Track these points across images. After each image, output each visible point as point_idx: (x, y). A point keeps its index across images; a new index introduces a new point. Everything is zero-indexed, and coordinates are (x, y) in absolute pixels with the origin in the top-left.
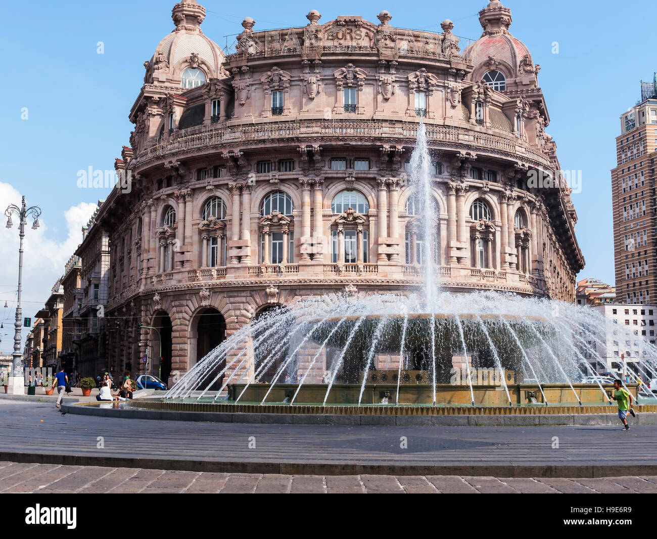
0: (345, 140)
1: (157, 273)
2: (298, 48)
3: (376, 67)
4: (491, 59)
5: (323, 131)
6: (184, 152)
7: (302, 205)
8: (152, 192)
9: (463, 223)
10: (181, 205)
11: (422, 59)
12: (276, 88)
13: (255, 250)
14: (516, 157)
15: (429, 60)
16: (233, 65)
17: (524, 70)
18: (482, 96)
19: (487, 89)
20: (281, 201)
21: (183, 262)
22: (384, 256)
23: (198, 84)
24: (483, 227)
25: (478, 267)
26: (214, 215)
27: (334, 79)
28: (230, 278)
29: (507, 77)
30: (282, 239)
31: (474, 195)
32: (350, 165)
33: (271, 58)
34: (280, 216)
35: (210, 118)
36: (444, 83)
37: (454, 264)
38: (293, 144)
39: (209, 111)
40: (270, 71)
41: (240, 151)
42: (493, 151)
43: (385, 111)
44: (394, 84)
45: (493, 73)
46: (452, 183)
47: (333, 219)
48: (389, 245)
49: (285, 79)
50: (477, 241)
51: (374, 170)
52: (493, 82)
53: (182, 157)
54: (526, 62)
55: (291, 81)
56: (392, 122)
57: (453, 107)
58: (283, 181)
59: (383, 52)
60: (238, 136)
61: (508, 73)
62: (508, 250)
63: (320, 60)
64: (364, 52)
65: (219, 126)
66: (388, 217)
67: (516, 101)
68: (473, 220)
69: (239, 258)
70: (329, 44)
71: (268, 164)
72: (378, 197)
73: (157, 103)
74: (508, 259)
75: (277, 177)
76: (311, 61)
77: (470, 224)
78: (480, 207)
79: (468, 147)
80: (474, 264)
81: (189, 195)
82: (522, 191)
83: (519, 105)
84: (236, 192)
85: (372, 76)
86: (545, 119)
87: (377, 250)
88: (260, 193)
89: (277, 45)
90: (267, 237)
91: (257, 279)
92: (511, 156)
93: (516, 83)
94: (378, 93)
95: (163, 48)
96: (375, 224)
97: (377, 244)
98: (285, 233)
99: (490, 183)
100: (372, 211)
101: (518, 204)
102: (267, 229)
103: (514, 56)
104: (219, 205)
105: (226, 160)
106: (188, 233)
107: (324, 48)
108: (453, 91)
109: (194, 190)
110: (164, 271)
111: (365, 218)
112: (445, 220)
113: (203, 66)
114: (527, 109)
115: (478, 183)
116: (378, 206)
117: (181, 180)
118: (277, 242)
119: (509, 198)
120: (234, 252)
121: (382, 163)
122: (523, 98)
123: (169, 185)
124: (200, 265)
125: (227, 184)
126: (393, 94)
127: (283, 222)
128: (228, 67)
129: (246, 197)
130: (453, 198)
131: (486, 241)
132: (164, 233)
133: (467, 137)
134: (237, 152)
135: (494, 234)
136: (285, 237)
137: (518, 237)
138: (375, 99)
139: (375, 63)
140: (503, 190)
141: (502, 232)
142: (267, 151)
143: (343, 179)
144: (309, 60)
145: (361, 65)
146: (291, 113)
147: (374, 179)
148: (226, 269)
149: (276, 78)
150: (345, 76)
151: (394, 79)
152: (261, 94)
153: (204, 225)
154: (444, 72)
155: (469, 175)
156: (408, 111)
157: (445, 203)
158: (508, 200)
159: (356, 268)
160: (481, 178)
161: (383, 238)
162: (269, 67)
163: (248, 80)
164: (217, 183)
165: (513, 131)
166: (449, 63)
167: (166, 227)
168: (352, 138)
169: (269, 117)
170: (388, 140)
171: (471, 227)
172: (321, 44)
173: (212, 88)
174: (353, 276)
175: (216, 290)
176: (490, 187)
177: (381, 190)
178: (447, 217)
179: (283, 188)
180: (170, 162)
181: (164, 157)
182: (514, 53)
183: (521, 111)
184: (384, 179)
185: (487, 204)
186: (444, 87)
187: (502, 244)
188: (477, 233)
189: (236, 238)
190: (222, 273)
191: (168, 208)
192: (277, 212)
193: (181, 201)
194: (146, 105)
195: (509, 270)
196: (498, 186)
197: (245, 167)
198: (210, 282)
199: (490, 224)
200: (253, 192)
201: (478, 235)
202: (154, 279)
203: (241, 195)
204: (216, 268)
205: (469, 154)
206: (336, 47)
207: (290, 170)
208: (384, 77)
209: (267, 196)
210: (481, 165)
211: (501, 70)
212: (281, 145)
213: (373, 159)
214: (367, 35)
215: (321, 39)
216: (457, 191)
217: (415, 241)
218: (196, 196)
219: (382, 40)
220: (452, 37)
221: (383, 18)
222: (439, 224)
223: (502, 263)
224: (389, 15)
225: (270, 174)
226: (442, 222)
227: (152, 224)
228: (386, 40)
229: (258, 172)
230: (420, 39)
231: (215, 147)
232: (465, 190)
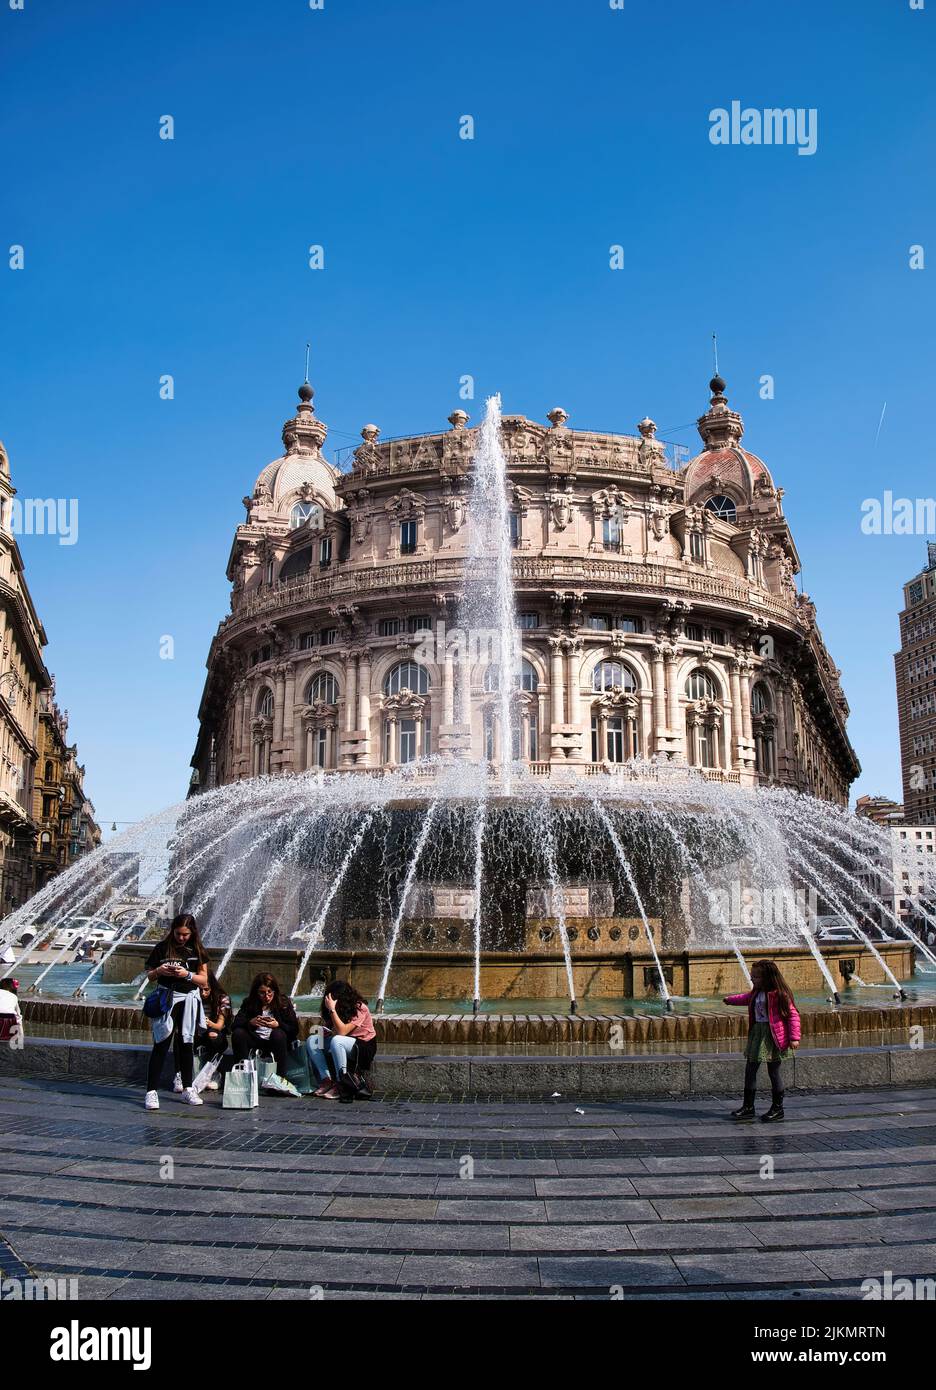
2: (435, 460)
3: (546, 484)
4: (714, 480)
6: (280, 611)
7: (442, 681)
8: (246, 669)
9: (675, 703)
10: (280, 685)
11: (610, 471)
12: (407, 517)
13: (376, 746)
14: (751, 609)
15: (620, 473)
16: (348, 488)
17: (761, 493)
18: (699, 524)
19: (706, 514)
20: (414, 674)
21: (280, 765)
22: (560, 751)
24: (705, 708)
25: (699, 765)
26: (323, 698)
29: (738, 504)
30: (414, 728)
31: (692, 663)
33: (397, 476)
34: (411, 696)
35: (318, 563)
36: (645, 506)
38: (427, 593)
39: (318, 554)
40: (398, 495)
41: (355, 605)
42: (716, 598)
43: (561, 544)
44: (572, 507)
45: (719, 499)
46: (657, 645)
48: (566, 735)
49: (418, 505)
50: (697, 729)
51: (544, 627)
52: (719, 511)
53: (278, 617)
54: (762, 482)
55: (426, 506)
56: (568, 560)
57: (658, 538)
59: (555, 463)
60: (352, 584)
61: (739, 499)
62: (742, 741)
63: (465, 476)
64: (529, 463)
65: (327, 574)
66: (566, 694)
67: (748, 534)
68: (691, 699)
69: (355, 757)
71: (396, 623)
72: (550, 667)
73: (253, 549)
74: (742, 754)
75: (406, 641)
76: (455, 479)
77: (687, 704)
78: (702, 680)
79: (680, 593)
80: (692, 762)
81: (290, 670)
82: (761, 657)
83: (754, 538)
84: (351, 664)
85: (540, 497)
86: (794, 563)
87: (550, 742)
88: (384, 664)
89: (406, 459)
90: (393, 725)
92: (743, 607)
93: (749, 509)
94: (549, 519)
95: (265, 477)
96: (547, 705)
97: (549, 733)
98: (418, 720)
99: (714, 646)
100: (542, 686)
101: (756, 677)
102: (392, 716)
103: (746, 475)
104: (330, 683)
105: (336, 618)
106: (287, 725)
107: (472, 460)
108: (657, 517)
109: (296, 664)
111: (531, 696)
112: (647, 698)
113: (319, 499)
114: (766, 545)
115: (696, 646)
116: (550, 679)
117: (280, 650)
118: (408, 733)
119: (742, 668)
120: (348, 749)
121: (555, 618)
122: (759, 529)
123: (265, 658)
124: (303, 767)
125: (339, 654)
126: (570, 521)
127: (416, 705)
128: (340, 492)
129: (364, 670)
130: (660, 667)
131: (708, 728)
132: (258, 725)
133: (678, 579)
134: (350, 608)
135: (721, 719)
136: (419, 724)
137: (756, 723)
138: (546, 528)
139: (543, 479)
140: (734, 655)
141: (733, 715)
142: (392, 604)
144: (450, 477)
145: (524, 482)
146: (426, 551)
147: (544, 641)
149: (406, 504)
151: (572, 500)
152: (386, 527)
153: (309, 712)
154: (643, 491)
155: (683, 635)
156: (593, 545)
157: (648, 672)
158: (741, 671)
160: (701, 640)
161: (558, 725)
162: (396, 489)
163: (368, 508)
164: (326, 652)
165: (747, 574)
166: (650, 476)
167: (261, 718)
169: (397, 557)
170: (562, 584)
171: (688, 709)
172: (467, 455)
173: (322, 522)
176: (714, 651)
177: (555, 656)
178: (651, 695)
180: (264, 626)
181: (254, 618)
182: (747, 472)
183: (758, 547)
184: (557, 640)
185: (711, 675)
186: (645, 511)
187: (734, 733)
188: (697, 717)
189: (349, 728)
191: (265, 691)
192: (408, 691)
193: (280, 679)
194: (241, 553)
195: (743, 770)
196: (727, 650)
197: (362, 628)
199: (715, 704)
200: (374, 664)
201: (698, 720)
203: (357, 668)
205: (681, 603)
208: (557, 497)
209: (393, 669)
210: (700, 621)
211: (730, 494)
212: (410, 595)
213: (543, 613)
214: (533, 441)
215: (467, 449)
216: (666, 656)
217: (606, 729)
218: (299, 672)
219: (554, 447)
220: (653, 443)
221: (555, 418)
222: (640, 705)
223: (733, 760)
224: (564, 413)
225: (397, 637)
226: (644, 701)
227: (246, 714)
228: (559, 446)
229: (381, 635)
230: (608, 446)
231: (320, 601)
232: (678, 655)
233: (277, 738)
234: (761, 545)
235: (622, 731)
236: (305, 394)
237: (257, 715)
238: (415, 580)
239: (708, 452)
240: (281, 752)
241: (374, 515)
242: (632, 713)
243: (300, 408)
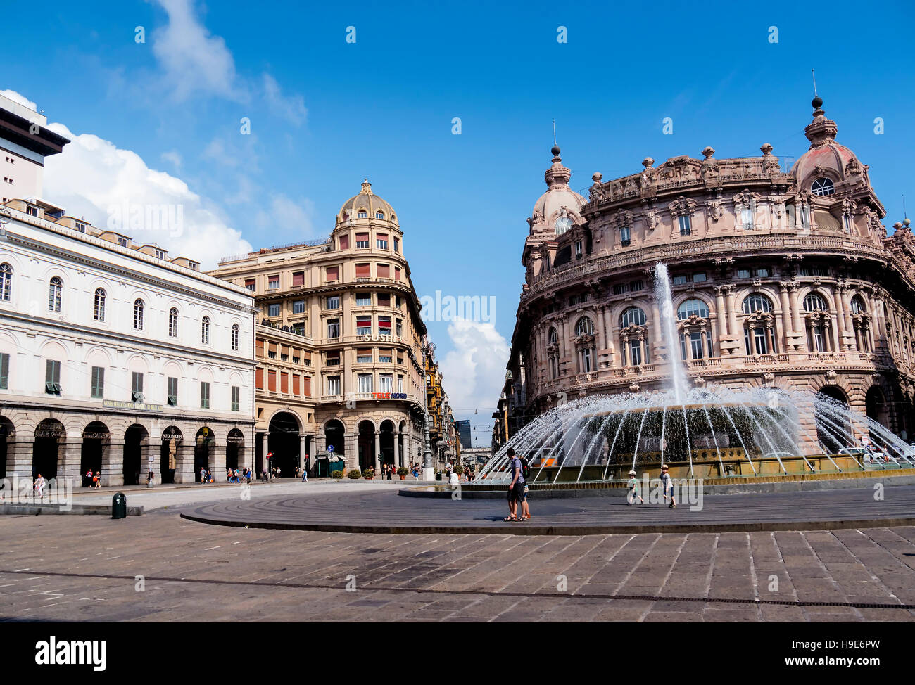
0: (682, 259)
1: (549, 380)
2: (636, 190)
3: (704, 195)
4: (817, 168)
5: (663, 254)
6: (557, 285)
7: (653, 316)
8: (540, 318)
9: (797, 315)
10: (560, 326)
11: (745, 181)
12: (623, 225)
13: (618, 356)
14: (844, 252)
15: (751, 181)
16: (587, 212)
17: (850, 172)
18: (806, 203)
19: (810, 196)
20: (636, 314)
21: (565, 371)
22: (726, 351)
23: (563, 231)
24: (818, 316)
25: (816, 351)
26: (585, 332)
27: (669, 211)
28: (601, 380)
29: (835, 182)
30: (639, 345)
31: (808, 290)
32: (690, 278)
33: (616, 202)
34: (635, 327)
35: (575, 256)
36: (767, 198)
37: (792, 351)
38: (639, 268)
39: (575, 251)
40: (616, 212)
41: (598, 279)
42: (819, 250)
43: (716, 231)
44: (722, 207)
45: (821, 180)
46: (782, 282)
47: (680, 325)
48: (729, 341)
49: (629, 217)
50: (813, 329)
51: (711, 280)
52: (822, 188)
53: (556, 289)
54: (851, 165)
55: (634, 218)
56: (721, 239)
57: (778, 217)
58: (635, 299)
59: (708, 182)
60: (596, 267)
61: (835, 178)
62: (845, 334)
63: (656, 197)
64: (693, 184)
65: (581, 262)
66: (727, 317)
67: (842, 202)
68: (808, 312)
69: (607, 364)
70: (662, 183)
71: (623, 286)
72: (716, 303)
73: (537, 249)
74: (846, 341)
75: (630, 296)
76: (649, 199)
77: (805, 315)
78: (814, 300)
79: (794, 250)
80: (812, 349)
81: (566, 318)
82: (856, 280)
83: (845, 205)
84: (600, 312)
85: (701, 203)
86: (879, 212)
87: (720, 346)
88: (618, 310)
89: (619, 192)
90: (627, 344)
91: (622, 379)
92: (838, 252)
93: (843, 185)
94: (708, 216)
95: (538, 206)
96: (716, 325)
97: (719, 341)
98: (641, 340)
99: (821, 277)
100: (712, 314)
101: (853, 292)
102: (626, 339)
103: (839, 162)
104: (589, 323)
105: (589, 287)
106: (567, 348)
107: (658, 187)
108: (777, 204)
109: (569, 315)
110: (554, 378)
111: (706, 321)
112: (778, 314)
113: (571, 215)
114: (855, 207)
115: (809, 279)
116: (717, 310)
117: (559, 307)
118: (636, 348)
119: (842, 289)
120: (602, 359)
121: (717, 274)
122: (849, 198)
123: (551, 312)
124: (579, 371)
125: (592, 306)
126: (721, 215)
127: (639, 331)
128: (584, 215)
129: (607, 315)
130: (785, 296)
131: (821, 328)
132: (550, 349)
133: (792, 241)
134: (596, 280)
135: (830, 321)
136: (642, 343)
137: (855, 321)
138: (706, 221)
139: (702, 192)
140: (835, 282)
141: (838, 319)
142: (620, 276)
143: (684, 291)
144: (646, 199)
145: (691, 195)
146: (637, 243)
147: (711, 288)
148: (598, 373)
149: (622, 218)
150: (678, 207)
151: (721, 202)
152: (612, 231)
153: (579, 340)
154: (766, 189)
155: (799, 274)
156: (736, 227)
157: (778, 300)
158: (841, 291)
159: (703, 364)
160: (811, 275)
161: (724, 335)
162: (615, 209)
163: (600, 223)
164: (584, 307)
165: (842, 228)
167: (551, 345)
168: (688, 257)
169: (620, 249)
170: (719, 254)
171: (806, 318)
172: (656, 184)
173: (574, 232)
174: (700, 369)
175: (592, 390)
176: (821, 281)
177: (718, 296)
178: (781, 312)
179: (636, 304)
180: (549, 294)
181: (543, 291)
182: (840, 159)
183: (849, 209)
184: (720, 287)
185: (821, 296)
186: (769, 202)
187: (839, 329)
188: (813, 322)
189: (603, 348)
190: (594, 377)
191: (552, 329)
192: (634, 324)
193: (560, 323)
194: (530, 252)
195: (848, 351)
196: (830, 280)
197: (604, 291)
198: (586, 384)
199: (824, 312)
200: (613, 310)
201: (813, 324)
202: (547, 385)
203: (604, 314)
204: (590, 373)
205: (796, 256)
206: (668, 184)
207: (641, 289)
208: (711, 203)
209: (624, 312)
210: (809, 264)
211: (828, 176)
212: (630, 270)
213: (709, 272)
214: (694, 170)
215: (655, 180)
216: (789, 288)
217: (754, 335)
218: (570, 318)
219: (708, 172)
220: (771, 158)
221: (707, 153)
222: (774, 319)
223: (840, 346)
224: (712, 149)
225: (625, 294)
226: (776, 316)
227: (543, 343)
228: (711, 171)
229: (615, 294)
230: (741, 165)
231: (579, 279)
232: (797, 286)
233: (562, 356)
234: (851, 207)
235: (764, 335)
236: (555, 152)
237: (549, 343)
238: (632, 262)
239: (813, 149)
240: (565, 363)
241: (604, 225)
242: (769, 325)
243: (554, 161)
